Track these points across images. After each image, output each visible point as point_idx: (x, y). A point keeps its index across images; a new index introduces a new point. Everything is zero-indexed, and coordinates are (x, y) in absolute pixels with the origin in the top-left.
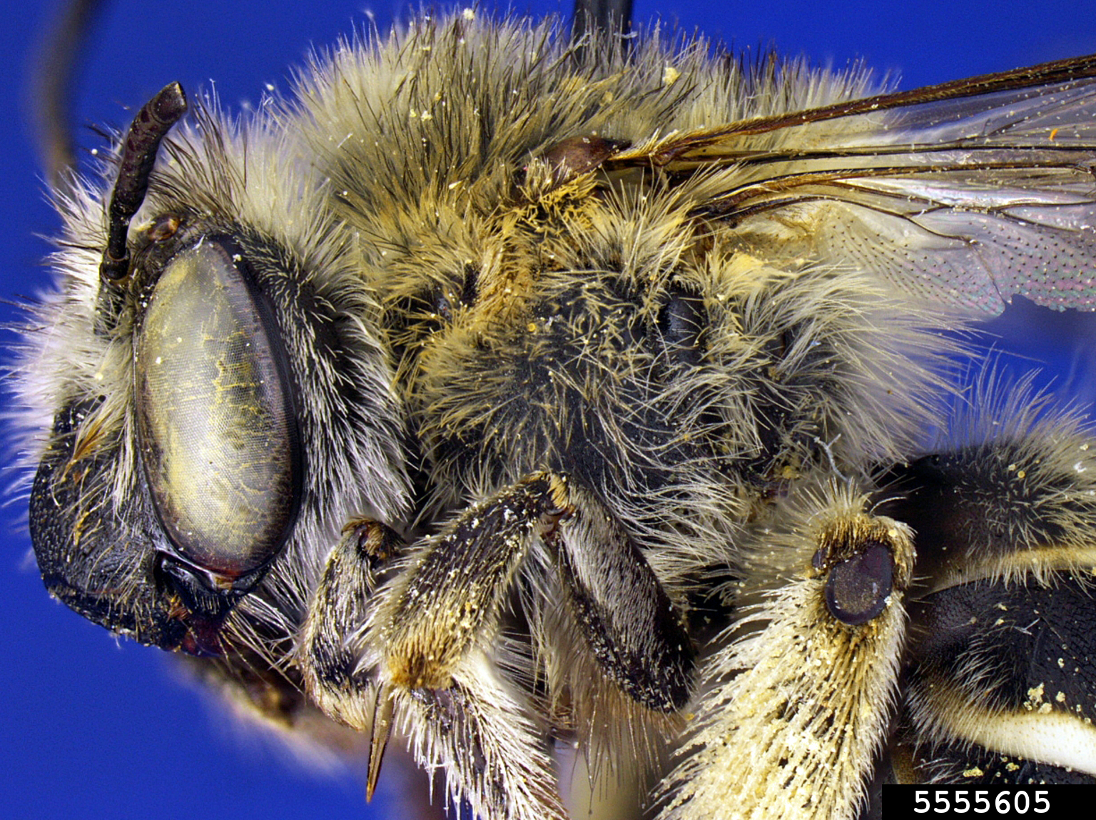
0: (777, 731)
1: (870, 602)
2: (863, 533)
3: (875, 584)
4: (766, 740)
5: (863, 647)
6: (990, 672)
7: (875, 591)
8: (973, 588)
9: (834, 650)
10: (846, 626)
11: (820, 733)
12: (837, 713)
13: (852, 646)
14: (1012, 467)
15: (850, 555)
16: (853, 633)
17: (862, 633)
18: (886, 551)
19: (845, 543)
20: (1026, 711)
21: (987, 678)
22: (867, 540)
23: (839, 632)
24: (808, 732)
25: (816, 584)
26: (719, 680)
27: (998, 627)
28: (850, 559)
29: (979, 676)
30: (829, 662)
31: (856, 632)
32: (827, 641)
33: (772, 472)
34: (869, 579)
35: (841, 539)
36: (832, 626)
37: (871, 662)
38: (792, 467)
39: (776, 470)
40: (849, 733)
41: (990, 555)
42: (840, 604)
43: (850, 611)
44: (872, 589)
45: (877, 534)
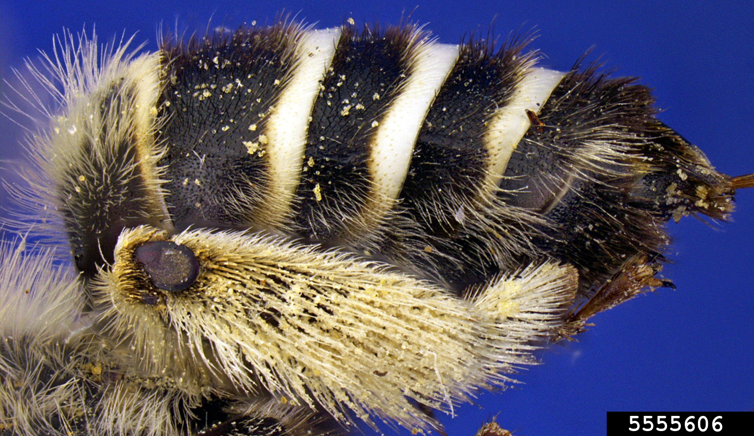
0: (288, 323)
1: (181, 255)
2: (127, 266)
3: (167, 253)
4: (296, 332)
5: (217, 259)
6: (238, 186)
7: (172, 253)
8: (174, 209)
9: (220, 280)
10: (201, 274)
11: (286, 286)
12: (269, 273)
13: (216, 267)
14: (78, 190)
15: (145, 274)
16: (206, 268)
17: (205, 260)
18: (140, 248)
19: (136, 278)
20: (266, 156)
21: (243, 189)
22: (131, 262)
23: (206, 279)
24: (287, 295)
25: (170, 300)
26: (251, 371)
27: (202, 183)
28: (148, 274)
29: (242, 195)
30: (230, 282)
31: (204, 265)
32: (214, 286)
33: (98, 382)
34: (163, 258)
35: (133, 282)
36: (202, 284)
37: (228, 253)
38: (92, 368)
39: (95, 379)
40: (286, 264)
41: (146, 197)
42: (184, 278)
43: (189, 270)
44: (170, 255)
45: (127, 255)
